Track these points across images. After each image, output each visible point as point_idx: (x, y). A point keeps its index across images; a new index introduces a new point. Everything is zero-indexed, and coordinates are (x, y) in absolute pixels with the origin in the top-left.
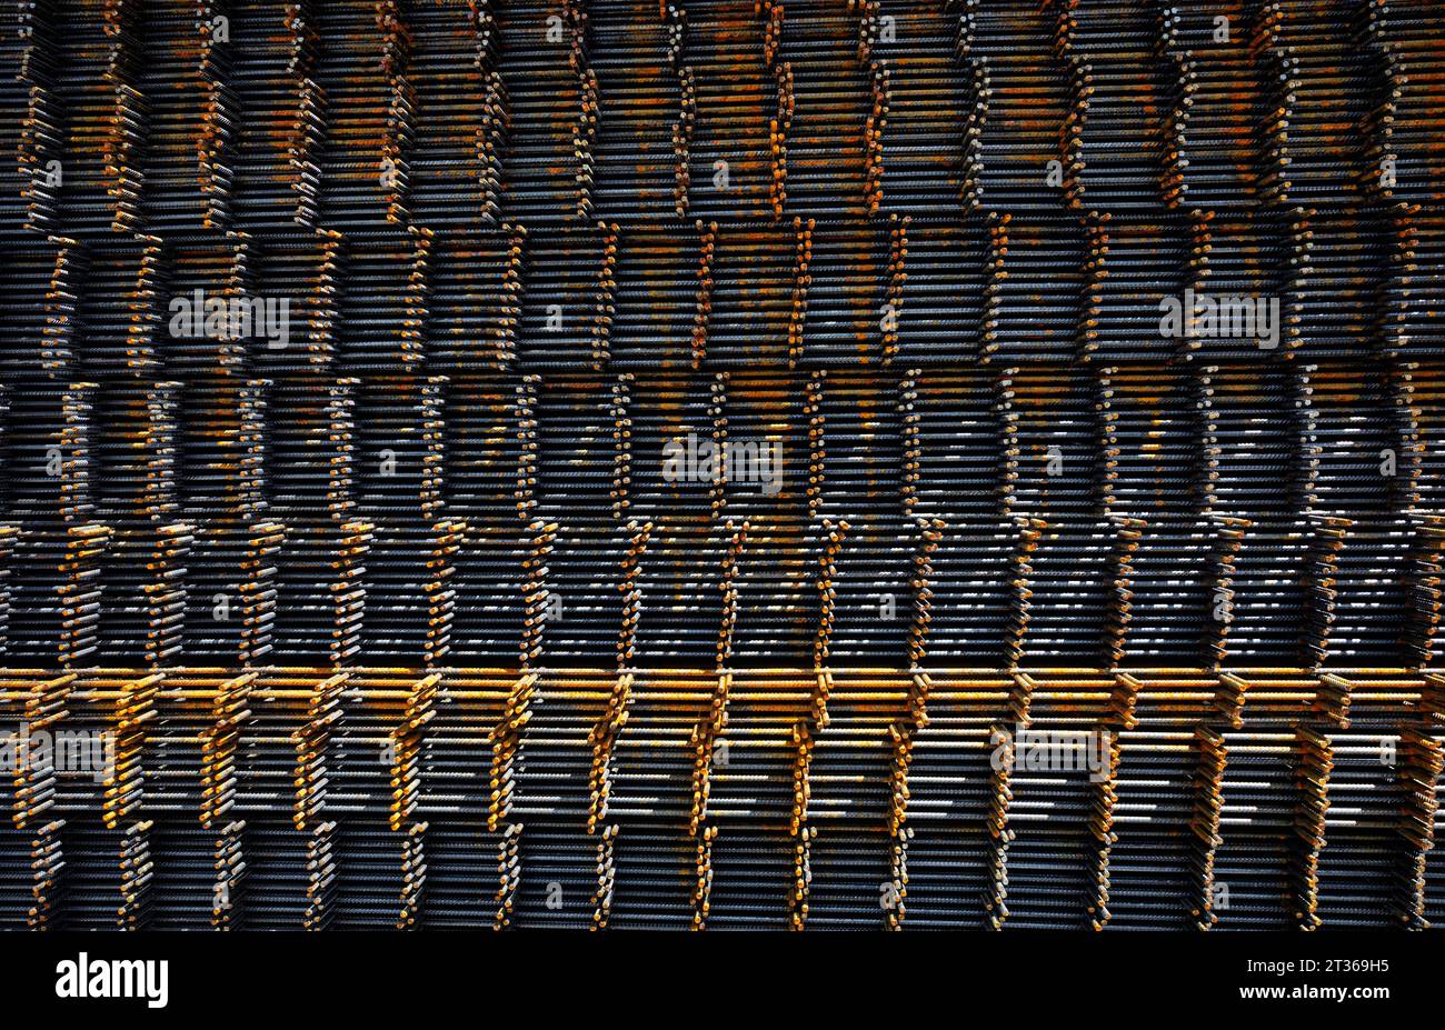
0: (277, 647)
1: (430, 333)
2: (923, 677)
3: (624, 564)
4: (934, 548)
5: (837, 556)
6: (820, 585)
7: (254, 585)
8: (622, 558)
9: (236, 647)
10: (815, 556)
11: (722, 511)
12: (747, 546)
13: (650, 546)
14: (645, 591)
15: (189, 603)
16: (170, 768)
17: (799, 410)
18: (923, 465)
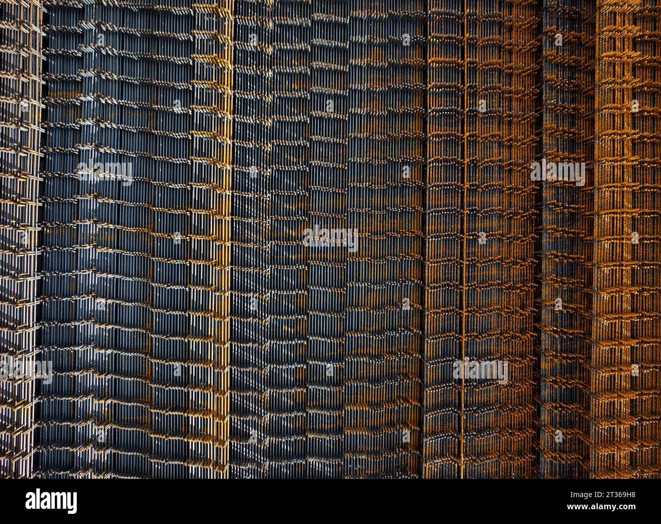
0: (238, 98)
1: (321, 142)
2: (228, 269)
3: (258, 193)
4: (261, 273)
5: (259, 248)
6: (252, 243)
7: (255, 94)
8: (260, 192)
9: (238, 89)
10: (259, 242)
11: (272, 218)
12: (263, 224)
13: (263, 199)
14: (251, 197)
15: (250, 75)
16: (206, 69)
17: (298, 239)
18: (283, 270)
